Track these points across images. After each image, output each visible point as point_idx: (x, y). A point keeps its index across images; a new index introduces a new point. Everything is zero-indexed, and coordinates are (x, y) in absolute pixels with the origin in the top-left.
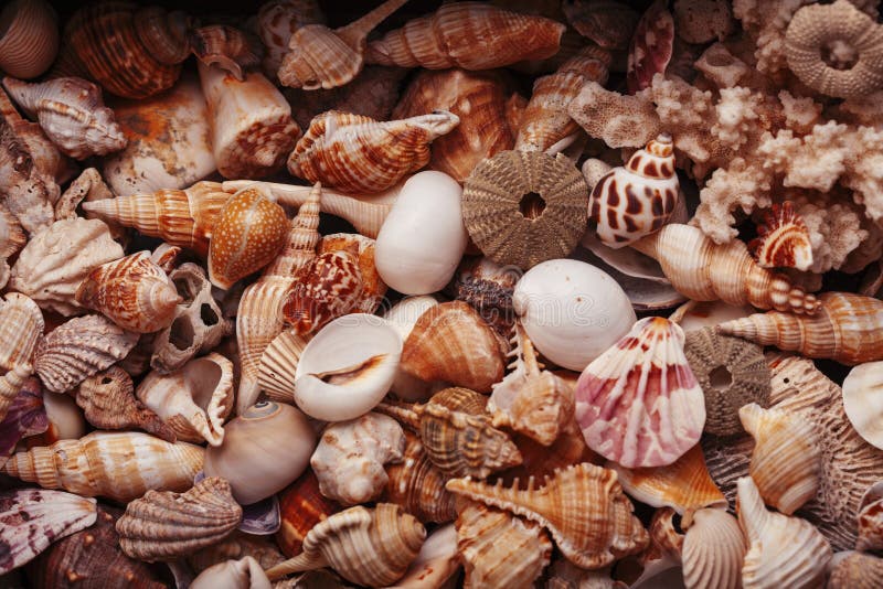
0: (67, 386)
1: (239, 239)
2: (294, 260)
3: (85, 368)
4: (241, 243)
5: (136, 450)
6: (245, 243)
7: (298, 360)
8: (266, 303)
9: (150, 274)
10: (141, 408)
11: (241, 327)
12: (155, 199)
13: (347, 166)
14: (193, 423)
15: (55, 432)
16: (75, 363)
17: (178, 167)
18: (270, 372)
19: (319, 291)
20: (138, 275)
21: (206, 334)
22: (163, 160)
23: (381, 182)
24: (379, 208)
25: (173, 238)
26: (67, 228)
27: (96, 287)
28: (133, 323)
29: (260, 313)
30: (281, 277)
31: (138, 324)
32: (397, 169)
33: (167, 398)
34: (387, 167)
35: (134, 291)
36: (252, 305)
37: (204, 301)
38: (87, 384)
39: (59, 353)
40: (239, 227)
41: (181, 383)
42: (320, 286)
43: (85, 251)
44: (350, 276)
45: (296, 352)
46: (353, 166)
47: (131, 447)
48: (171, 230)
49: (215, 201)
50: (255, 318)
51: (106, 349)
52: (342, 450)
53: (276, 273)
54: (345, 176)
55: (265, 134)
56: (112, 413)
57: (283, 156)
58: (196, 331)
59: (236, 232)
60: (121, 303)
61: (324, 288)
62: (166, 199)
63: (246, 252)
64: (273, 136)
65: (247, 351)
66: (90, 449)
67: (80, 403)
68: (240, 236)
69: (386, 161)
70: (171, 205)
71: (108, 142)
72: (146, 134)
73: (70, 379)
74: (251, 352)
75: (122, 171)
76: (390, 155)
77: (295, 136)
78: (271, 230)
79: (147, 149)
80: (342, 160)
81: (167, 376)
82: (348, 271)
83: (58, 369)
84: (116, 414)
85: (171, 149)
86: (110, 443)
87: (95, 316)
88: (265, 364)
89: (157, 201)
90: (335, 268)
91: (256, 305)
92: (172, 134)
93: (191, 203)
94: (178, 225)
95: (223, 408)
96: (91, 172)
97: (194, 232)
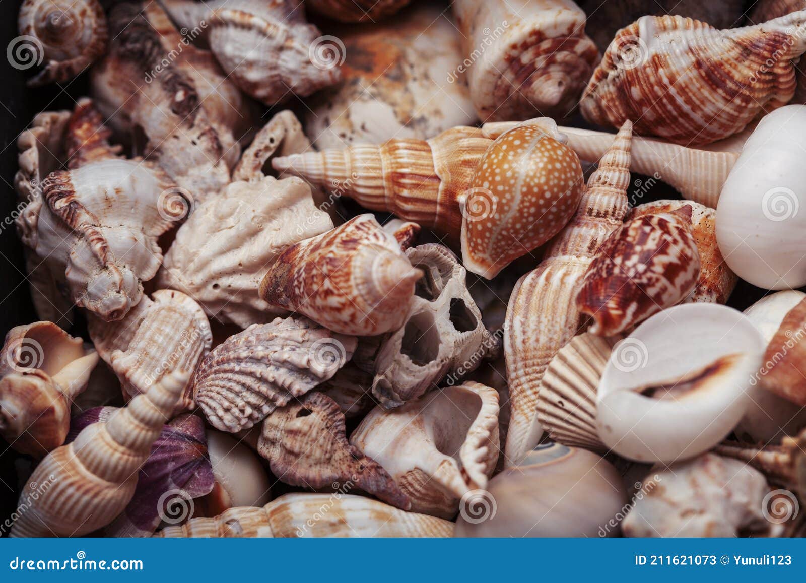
0: (244, 421)
1: (510, 191)
2: (593, 231)
3: (271, 393)
4: (513, 198)
5: (348, 516)
6: (519, 197)
7: (600, 376)
8: (550, 296)
9: (373, 240)
10: (357, 456)
11: (511, 336)
12: (381, 150)
13: (672, 90)
14: (437, 474)
15: (225, 497)
16: (256, 386)
17: (416, 115)
18: (556, 398)
19: (634, 266)
20: (355, 241)
21: (458, 344)
22: (393, 104)
23: (724, 119)
24: (720, 158)
25: (408, 207)
26: (248, 192)
27: (289, 271)
28: (345, 315)
29: (540, 310)
30: (574, 258)
31: (353, 317)
32: (747, 100)
33: (397, 444)
34: (733, 94)
35: (347, 264)
36: (528, 300)
37: (456, 295)
38: (274, 420)
39: (232, 371)
40: (509, 174)
41: (419, 423)
42: (635, 259)
43: (275, 224)
44: (681, 244)
45: (597, 364)
46: (682, 90)
47: (340, 511)
48: (405, 193)
49: (472, 149)
50: (533, 318)
51: (304, 363)
52: (673, 505)
53: (564, 252)
54: (670, 107)
55: (547, 51)
56: (311, 461)
57: (573, 93)
58: (442, 338)
59: (505, 181)
60: (327, 284)
61: (641, 261)
62: (397, 148)
63: (521, 211)
64: (560, 56)
65: (521, 372)
66: (276, 517)
67: (262, 449)
68: (511, 186)
69: (730, 84)
70: (405, 156)
71: (312, 73)
72: (368, 69)
73: (249, 411)
74: (526, 374)
75: (333, 122)
76: (737, 76)
77: (591, 59)
78: (559, 179)
79: (368, 90)
80: (666, 80)
81: (396, 411)
82: (678, 238)
83: (231, 395)
84: (318, 462)
85: (406, 90)
86: (307, 506)
87: (289, 319)
88: (548, 387)
89: (384, 152)
90: (658, 233)
91: (535, 299)
92: (407, 69)
93: (435, 154)
94: (416, 186)
95: (484, 450)
96: (286, 117)
97: (439, 197)
